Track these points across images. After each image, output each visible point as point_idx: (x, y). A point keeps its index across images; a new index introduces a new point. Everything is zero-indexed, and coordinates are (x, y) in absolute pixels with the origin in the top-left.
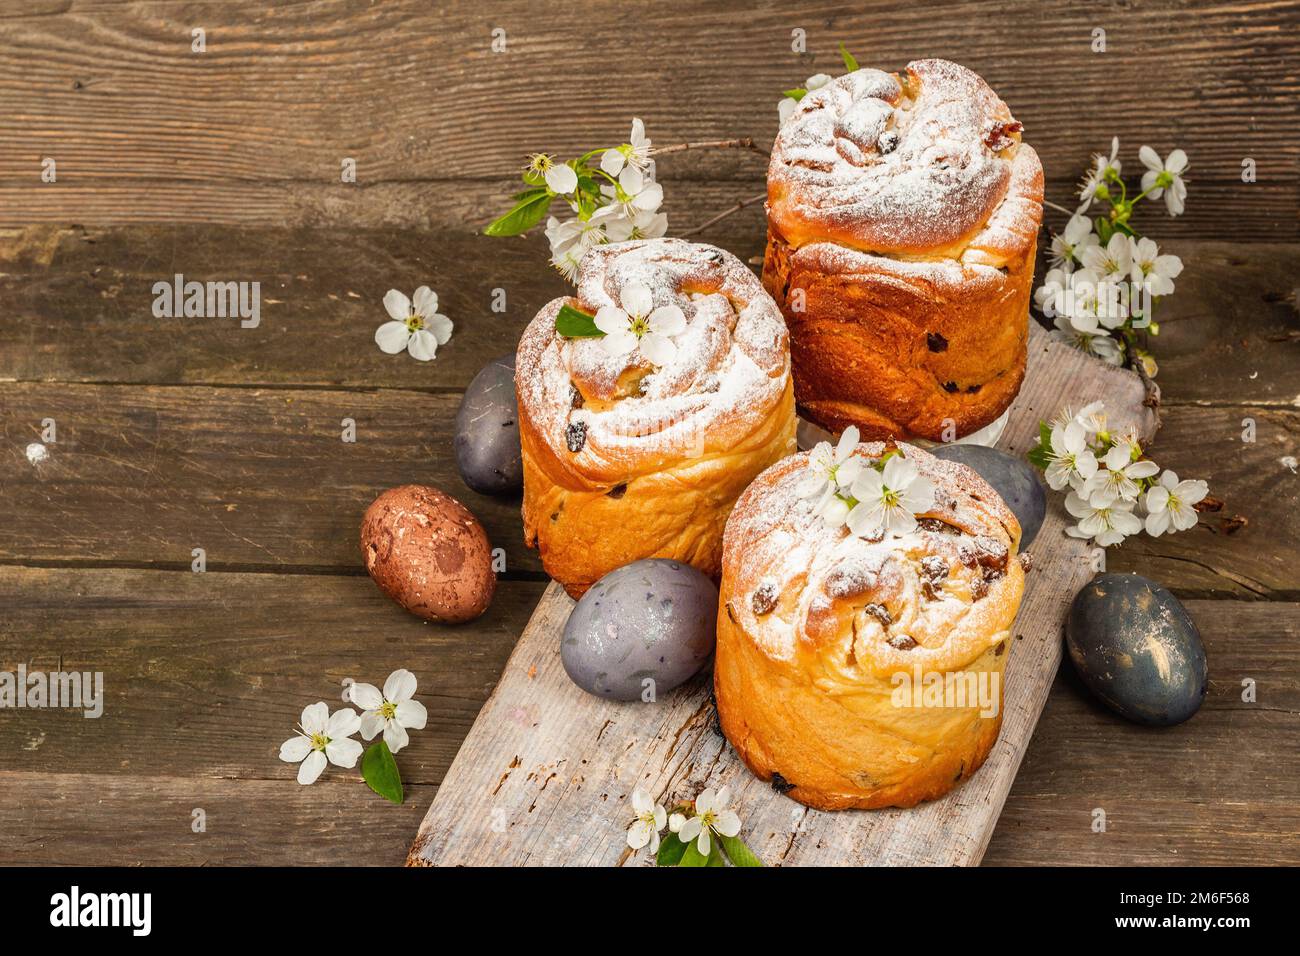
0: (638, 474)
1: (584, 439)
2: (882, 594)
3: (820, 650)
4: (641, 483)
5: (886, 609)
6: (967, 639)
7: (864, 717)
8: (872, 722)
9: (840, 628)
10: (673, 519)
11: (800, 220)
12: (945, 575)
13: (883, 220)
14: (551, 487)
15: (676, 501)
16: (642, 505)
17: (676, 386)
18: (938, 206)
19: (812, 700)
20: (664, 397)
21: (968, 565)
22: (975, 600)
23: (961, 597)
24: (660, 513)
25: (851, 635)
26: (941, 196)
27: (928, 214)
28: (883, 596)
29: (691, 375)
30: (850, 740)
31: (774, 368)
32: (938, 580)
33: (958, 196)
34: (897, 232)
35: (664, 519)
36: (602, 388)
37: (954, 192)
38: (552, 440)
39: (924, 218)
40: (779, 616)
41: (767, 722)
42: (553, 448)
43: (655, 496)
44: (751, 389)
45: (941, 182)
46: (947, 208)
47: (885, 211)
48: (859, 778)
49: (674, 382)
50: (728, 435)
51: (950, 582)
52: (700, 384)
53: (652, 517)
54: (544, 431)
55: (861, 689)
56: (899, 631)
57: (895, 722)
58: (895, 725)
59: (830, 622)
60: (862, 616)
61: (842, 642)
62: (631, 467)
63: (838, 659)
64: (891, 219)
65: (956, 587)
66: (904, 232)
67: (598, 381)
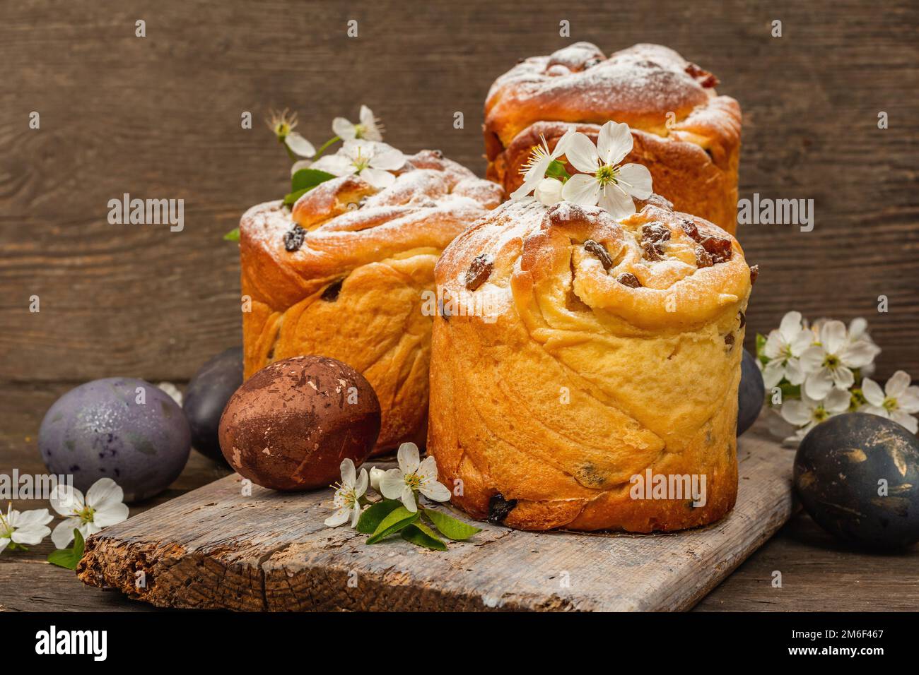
0: (355, 263)
1: (303, 240)
2: (602, 232)
3: (537, 285)
4: (358, 273)
5: (605, 248)
6: (694, 288)
7: (587, 376)
8: (595, 382)
9: (558, 262)
10: (389, 320)
11: (514, 106)
12: (668, 237)
13: (592, 89)
14: (268, 314)
15: (392, 296)
16: (357, 302)
17: (394, 198)
18: (643, 82)
19: (530, 363)
20: (382, 205)
21: (690, 235)
22: (700, 266)
23: (685, 258)
24: (376, 311)
25: (569, 274)
26: (645, 74)
27: (633, 85)
28: (602, 234)
29: (410, 192)
30: (572, 413)
31: (490, 201)
32: (659, 242)
33: (661, 77)
34: (605, 98)
35: (380, 320)
36: (322, 203)
37: (656, 74)
38: (271, 248)
39: (629, 88)
40: (493, 282)
41: (483, 420)
42: (272, 253)
43: (370, 288)
44: (467, 207)
45: (644, 66)
46: (651, 84)
47: (592, 82)
48: (583, 472)
49: (392, 195)
50: (444, 230)
51: (672, 245)
52: (418, 201)
53: (366, 317)
54: (263, 243)
55: (581, 335)
56: (620, 270)
57: (620, 385)
58: (621, 391)
59: (547, 250)
60: (581, 250)
61: (559, 276)
62: (347, 254)
63: (556, 299)
64: (600, 88)
65: (679, 249)
66: (612, 98)
67: (318, 197)
